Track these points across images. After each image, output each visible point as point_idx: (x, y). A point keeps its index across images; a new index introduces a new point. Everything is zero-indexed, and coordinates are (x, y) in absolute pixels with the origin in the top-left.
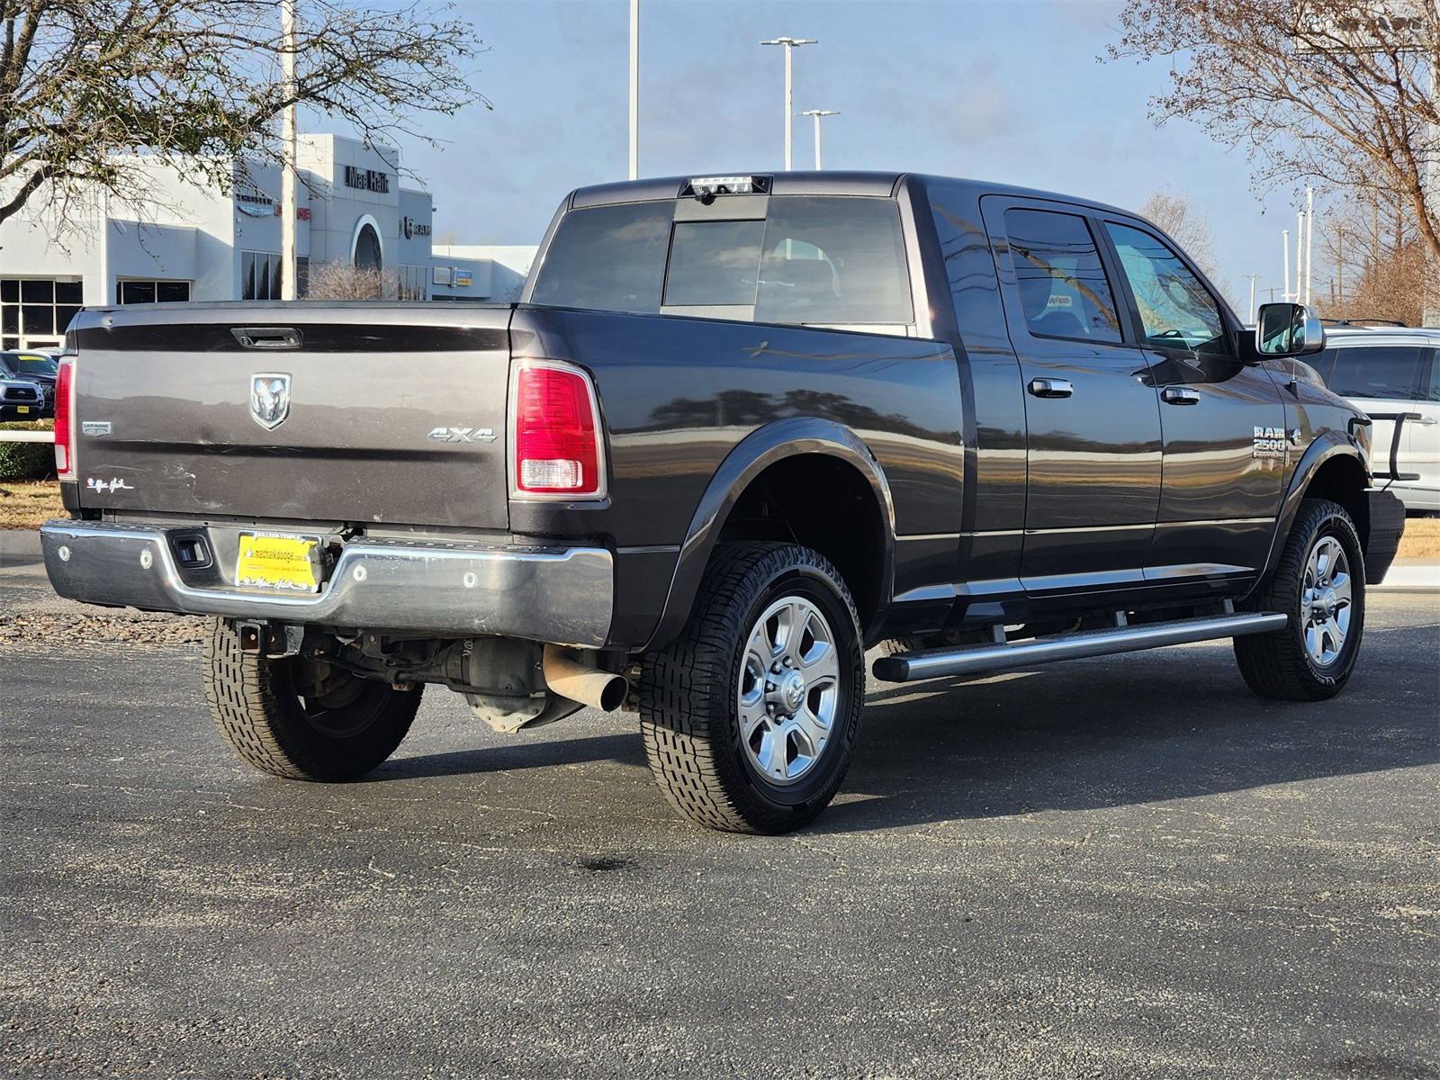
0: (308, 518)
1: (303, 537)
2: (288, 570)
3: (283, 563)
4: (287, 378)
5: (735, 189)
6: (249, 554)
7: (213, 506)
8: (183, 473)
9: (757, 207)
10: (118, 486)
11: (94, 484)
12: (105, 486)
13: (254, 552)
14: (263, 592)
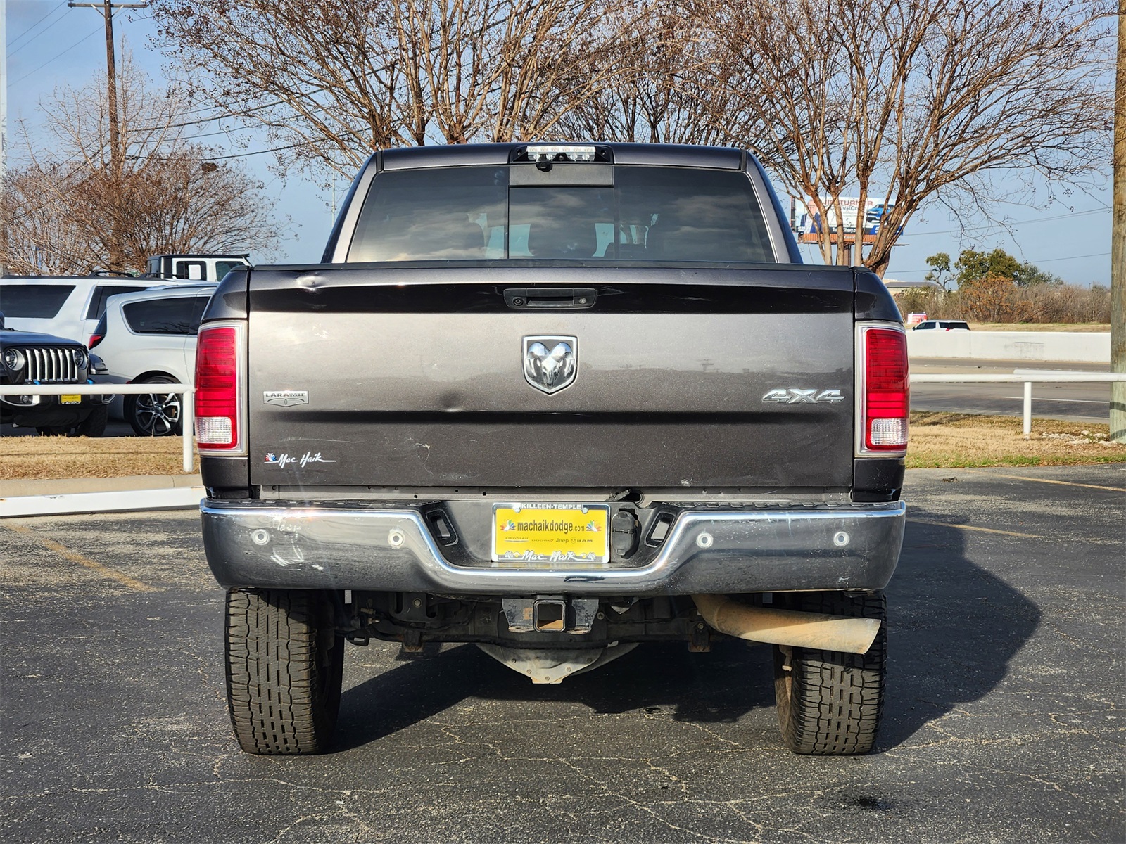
0: (589, 486)
1: (585, 506)
2: (567, 541)
3: (561, 534)
4: (574, 339)
5: (572, 157)
6: (507, 528)
7: (454, 477)
8: (410, 443)
9: (602, 176)
10: (311, 460)
11: (276, 459)
12: (293, 460)
13: (516, 525)
14: (534, 566)
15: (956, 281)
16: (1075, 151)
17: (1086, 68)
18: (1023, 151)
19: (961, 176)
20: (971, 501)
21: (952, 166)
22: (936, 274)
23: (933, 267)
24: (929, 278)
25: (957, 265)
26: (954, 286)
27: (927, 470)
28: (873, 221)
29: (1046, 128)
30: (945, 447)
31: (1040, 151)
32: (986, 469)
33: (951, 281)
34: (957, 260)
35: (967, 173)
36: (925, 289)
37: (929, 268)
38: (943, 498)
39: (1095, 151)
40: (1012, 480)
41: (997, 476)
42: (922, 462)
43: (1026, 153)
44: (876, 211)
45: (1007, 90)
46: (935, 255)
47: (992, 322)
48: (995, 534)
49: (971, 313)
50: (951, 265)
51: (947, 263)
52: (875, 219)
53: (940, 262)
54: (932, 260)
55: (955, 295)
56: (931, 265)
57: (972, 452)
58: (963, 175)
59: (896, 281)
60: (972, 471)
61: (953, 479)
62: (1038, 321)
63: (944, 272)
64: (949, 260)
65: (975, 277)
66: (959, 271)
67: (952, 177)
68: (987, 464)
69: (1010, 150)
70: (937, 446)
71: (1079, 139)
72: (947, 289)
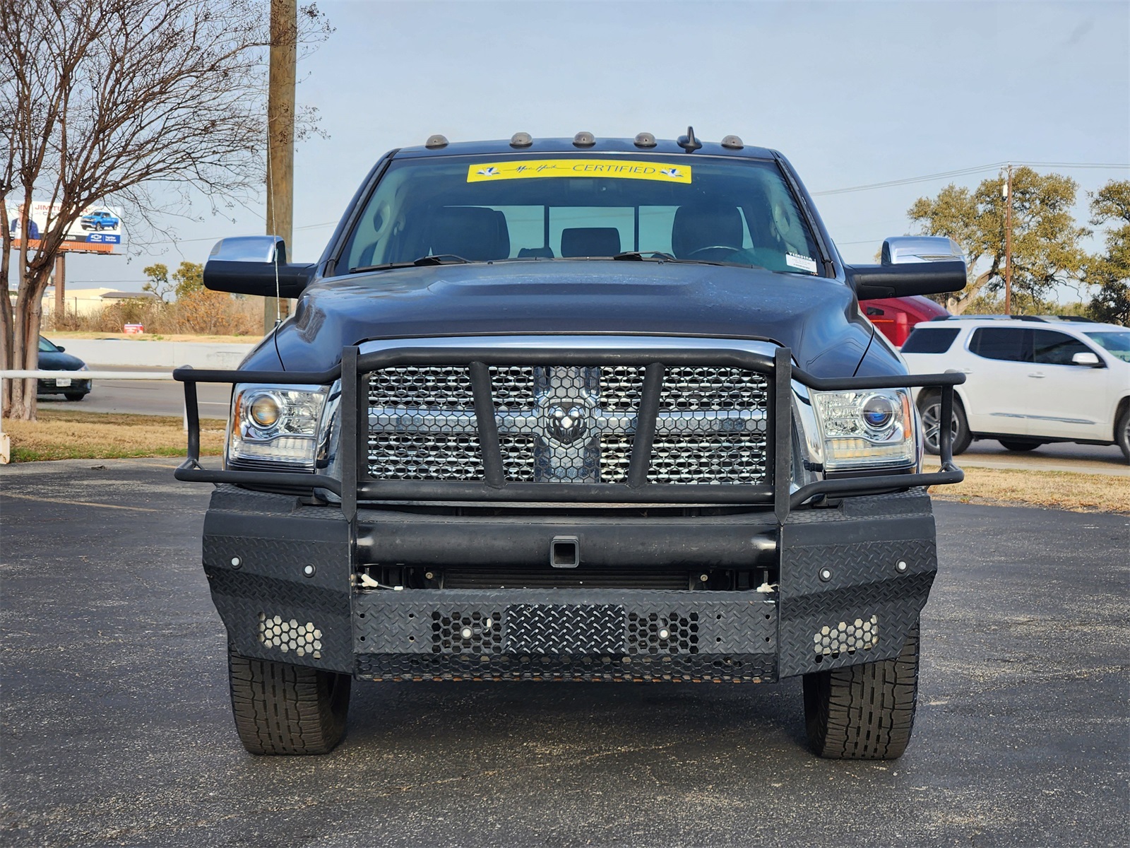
15: (173, 293)
16: (232, 168)
17: (237, 93)
18: (183, 165)
19: (125, 186)
20: (110, 485)
21: (115, 176)
22: (153, 285)
23: (151, 278)
24: (146, 289)
25: (175, 277)
26: (172, 298)
27: (81, 460)
28: (88, 229)
29: (204, 145)
30: (103, 441)
31: (200, 167)
32: (136, 460)
33: (169, 292)
34: (175, 272)
35: (133, 182)
36: (143, 299)
37: (146, 278)
38: (85, 483)
39: (252, 169)
40: (156, 468)
41: (145, 465)
42: (76, 453)
43: (185, 168)
44: (91, 218)
45: (169, 109)
46: (152, 265)
47: (209, 334)
48: (120, 509)
49: (188, 324)
50: (169, 276)
51: (164, 274)
52: (90, 227)
53: (158, 272)
54: (149, 271)
55: (172, 306)
56: (149, 275)
57: (127, 445)
58: (128, 184)
59: (116, 291)
60: (123, 461)
61: (101, 467)
62: (253, 334)
63: (162, 283)
64: (167, 271)
65: (193, 290)
66: (177, 282)
67: (116, 186)
68: (140, 455)
69: (171, 164)
70: (96, 440)
71: (234, 158)
72: (165, 300)
